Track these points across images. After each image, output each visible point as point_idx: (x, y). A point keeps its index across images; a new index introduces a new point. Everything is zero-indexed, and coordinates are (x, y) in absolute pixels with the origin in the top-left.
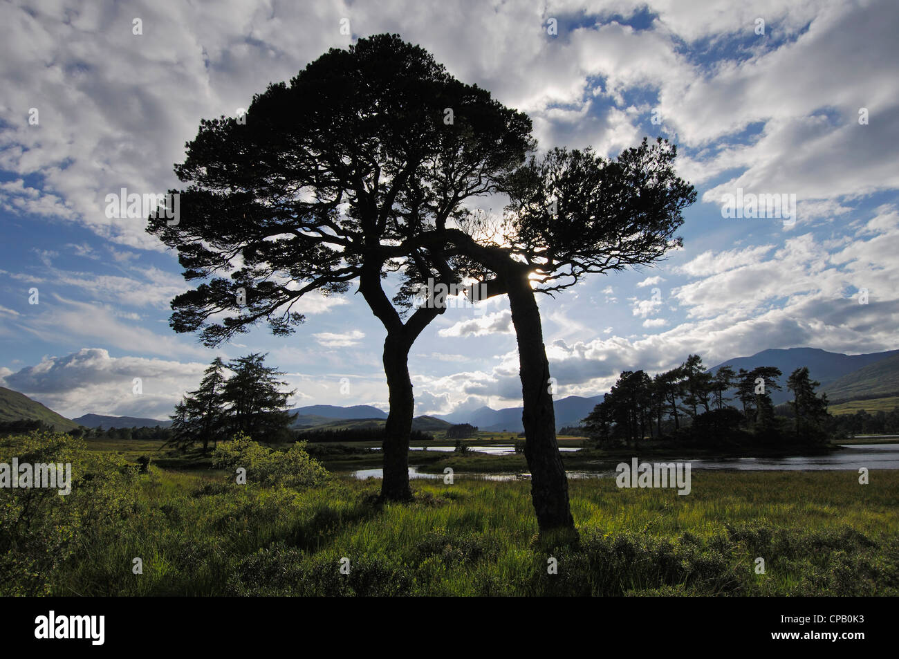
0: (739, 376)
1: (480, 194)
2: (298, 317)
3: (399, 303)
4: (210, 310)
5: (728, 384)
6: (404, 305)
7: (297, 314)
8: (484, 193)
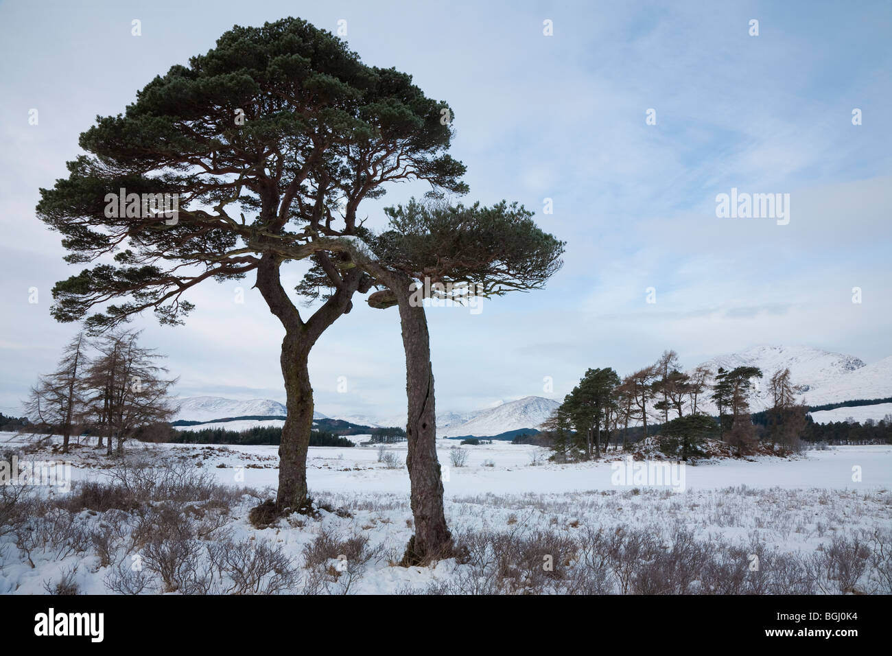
0: (717, 378)
1: (397, 180)
2: (187, 307)
3: (303, 293)
4: (93, 299)
5: (705, 385)
6: (309, 294)
7: (187, 303)
8: (402, 179)
